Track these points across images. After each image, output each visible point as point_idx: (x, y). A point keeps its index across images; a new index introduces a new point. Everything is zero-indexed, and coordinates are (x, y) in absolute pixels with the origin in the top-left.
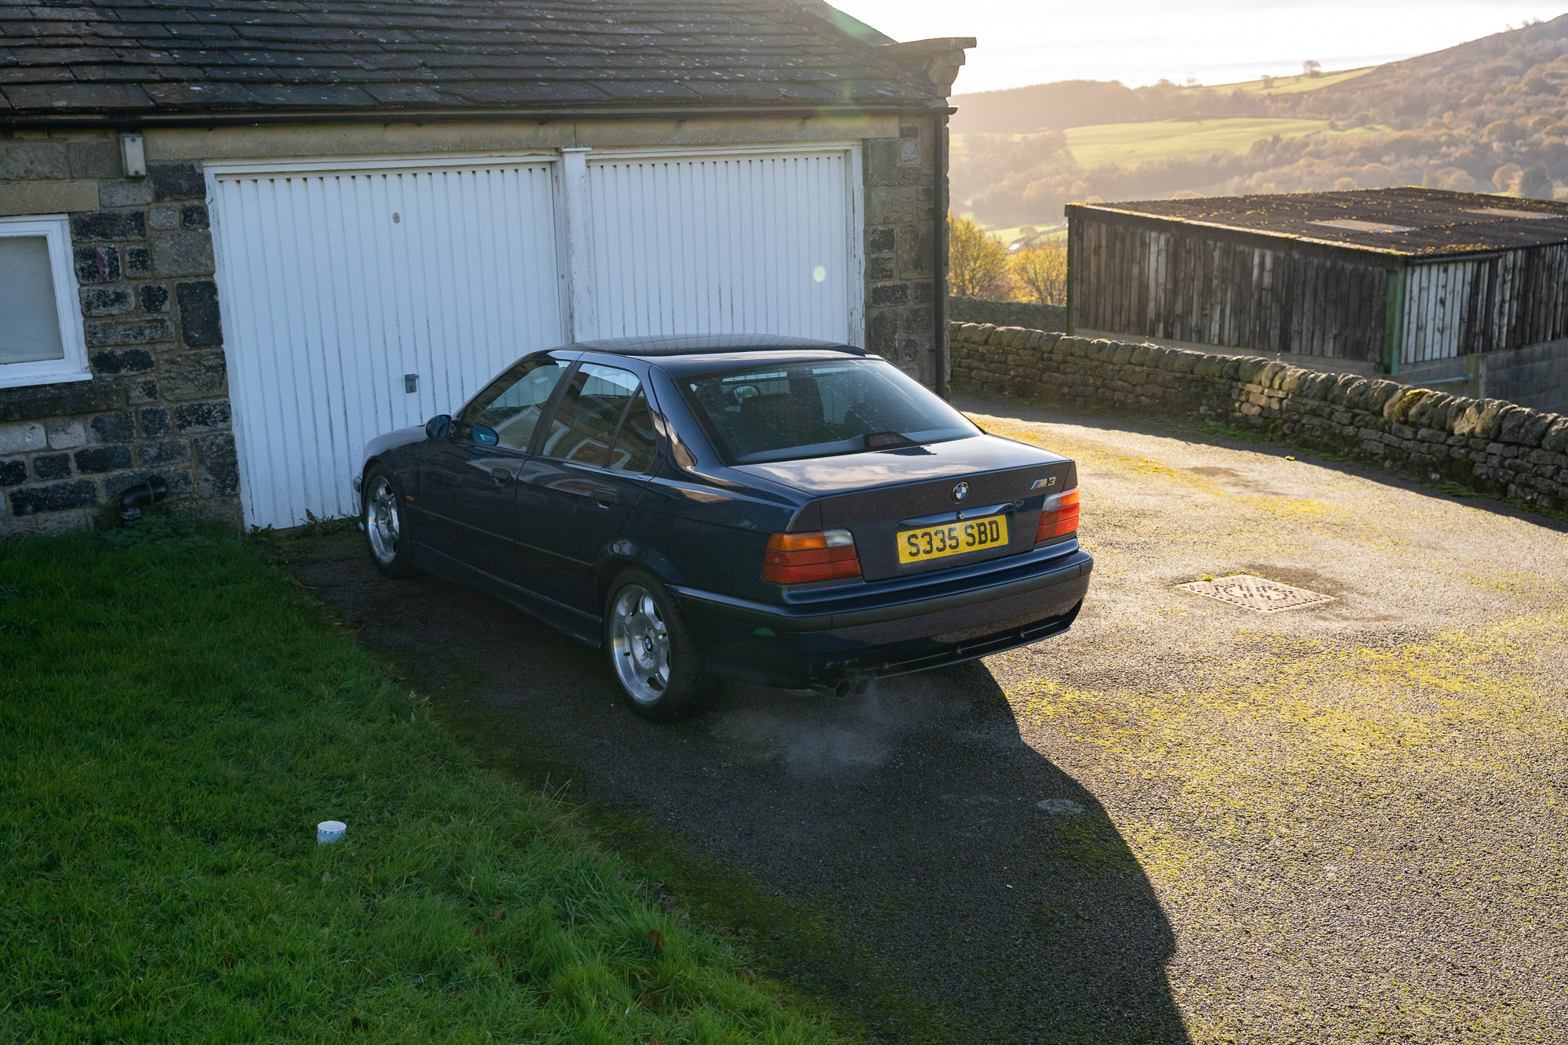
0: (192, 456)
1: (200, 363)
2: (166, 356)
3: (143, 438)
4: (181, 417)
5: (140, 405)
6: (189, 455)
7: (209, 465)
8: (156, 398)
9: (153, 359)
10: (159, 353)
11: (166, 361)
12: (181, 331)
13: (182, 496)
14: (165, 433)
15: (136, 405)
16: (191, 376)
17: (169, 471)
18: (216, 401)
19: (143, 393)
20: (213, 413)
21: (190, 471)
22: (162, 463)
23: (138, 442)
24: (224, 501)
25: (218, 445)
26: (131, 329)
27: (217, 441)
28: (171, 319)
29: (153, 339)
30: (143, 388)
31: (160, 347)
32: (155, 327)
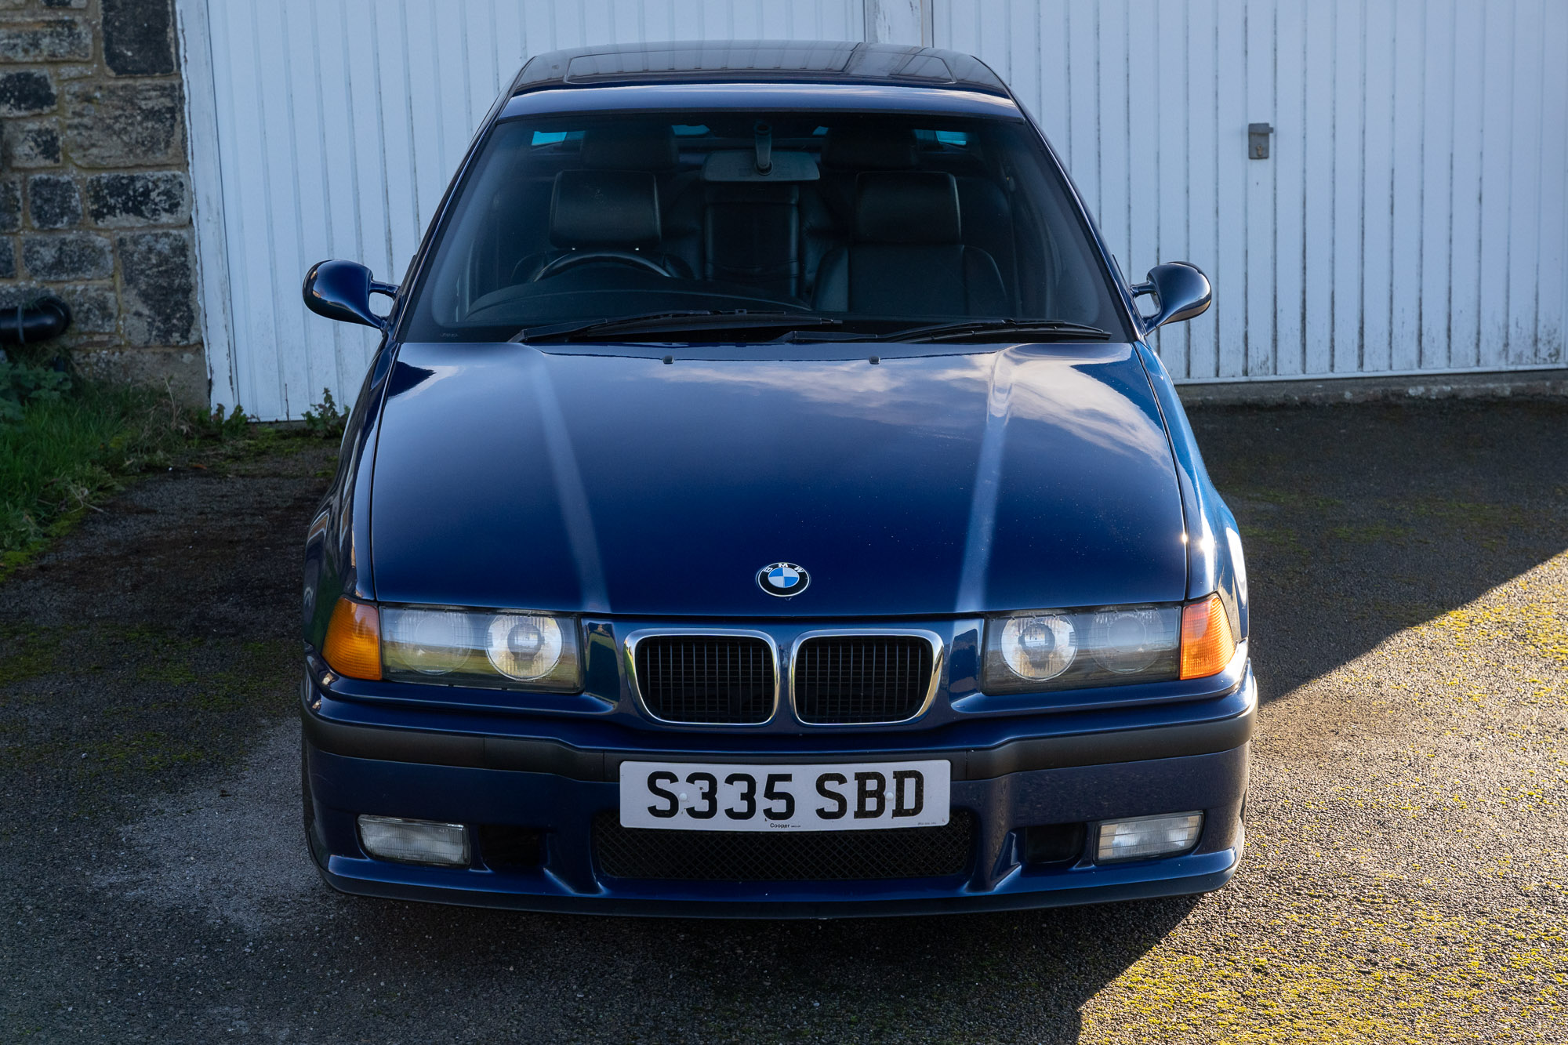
0: (115, 269)
1: (133, 104)
2: (76, 87)
3: (33, 229)
4: (97, 198)
5: (31, 170)
6: (111, 263)
7: (144, 287)
8: (57, 161)
9: (54, 91)
10: (64, 81)
11: (75, 95)
12: (103, 45)
13: (96, 338)
14: (71, 223)
15: (25, 170)
16: (117, 126)
17: (74, 292)
18: (160, 174)
19: (37, 151)
20: (153, 195)
21: (111, 295)
22: (64, 277)
23: (25, 235)
24: (169, 355)
25: (160, 253)
26: (19, 36)
27: (159, 247)
28: (87, 22)
29: (54, 55)
30: (35, 141)
31: (67, 71)
32: (59, 34)
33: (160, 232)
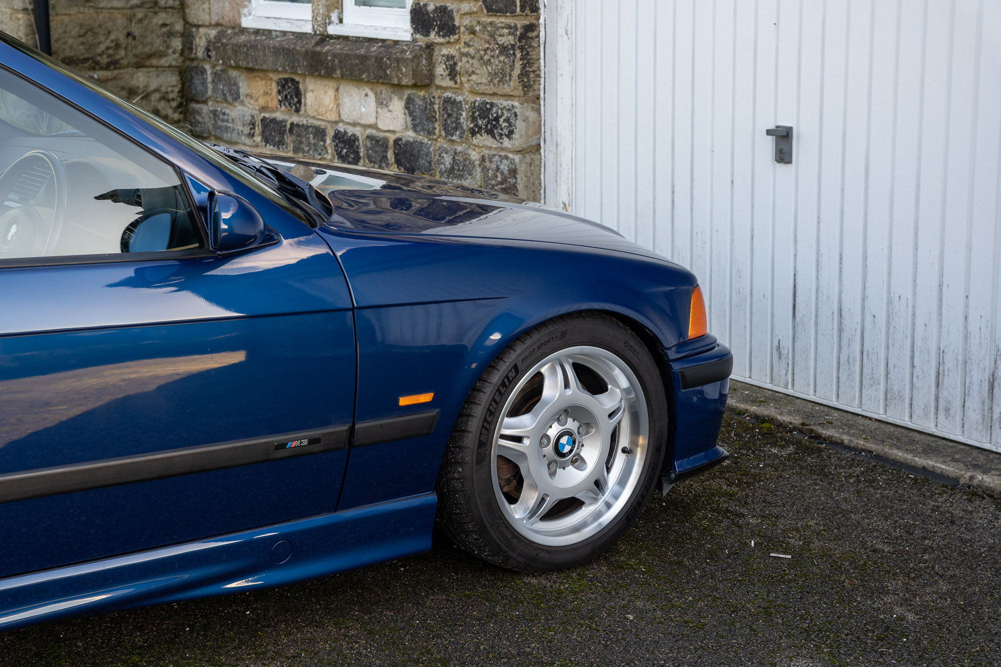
1: (494, 39)
2: (467, 21)
3: (442, 138)
4: (473, 118)
5: (443, 89)
8: (456, 83)
9: (457, 23)
10: (463, 14)
11: (467, 28)
14: (460, 137)
15: (440, 88)
16: (486, 58)
18: (504, 104)
19: (447, 72)
20: (501, 121)
23: (438, 142)
27: (502, 167)
30: (446, 64)
33: (503, 154)
